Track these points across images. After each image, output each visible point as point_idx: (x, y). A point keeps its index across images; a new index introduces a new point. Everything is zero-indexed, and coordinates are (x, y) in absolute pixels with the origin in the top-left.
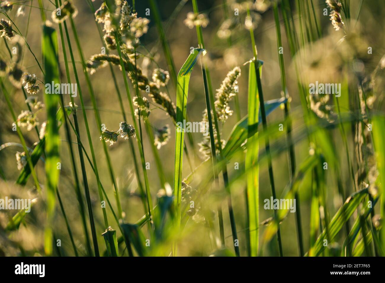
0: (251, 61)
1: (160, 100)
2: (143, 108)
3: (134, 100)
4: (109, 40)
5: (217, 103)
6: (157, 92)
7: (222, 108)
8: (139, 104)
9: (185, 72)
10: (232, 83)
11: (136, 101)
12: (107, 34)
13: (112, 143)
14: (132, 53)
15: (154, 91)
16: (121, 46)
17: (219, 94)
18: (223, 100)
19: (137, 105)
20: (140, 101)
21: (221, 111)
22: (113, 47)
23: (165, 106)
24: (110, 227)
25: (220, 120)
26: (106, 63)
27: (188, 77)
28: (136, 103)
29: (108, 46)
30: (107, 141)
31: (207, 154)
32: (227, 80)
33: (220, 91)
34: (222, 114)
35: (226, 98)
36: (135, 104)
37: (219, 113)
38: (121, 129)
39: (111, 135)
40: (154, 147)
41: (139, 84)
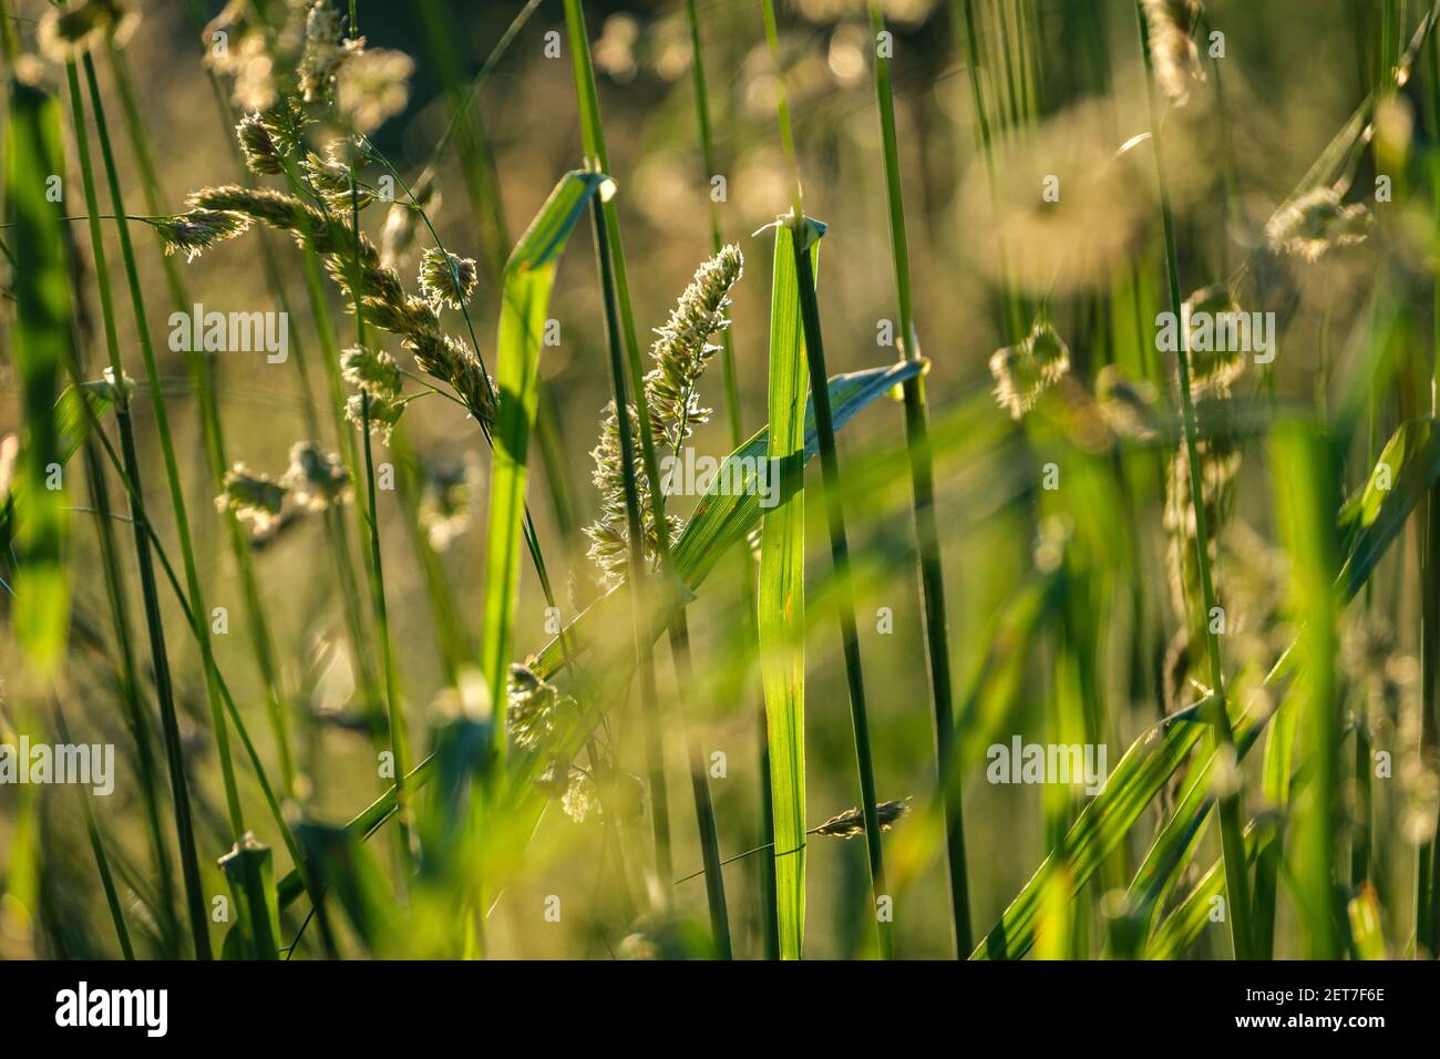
0: (779, 223)
1: (441, 363)
2: (380, 390)
3: (344, 361)
4: (258, 139)
5: (656, 376)
6: (433, 333)
7: (672, 395)
8: (364, 375)
9: (534, 259)
10: (712, 304)
11: (352, 363)
12: (251, 115)
13: (262, 521)
14: (343, 187)
15: (423, 328)
16: (302, 163)
17: (663, 344)
18: (677, 366)
19: (355, 379)
20: (365, 366)
21: (668, 408)
22: (272, 164)
23: (462, 386)
24: (249, 835)
25: (663, 441)
26: (243, 222)
27: (545, 278)
28: (354, 374)
29: (252, 159)
30: (246, 513)
31: (615, 569)
32: (693, 293)
33: (668, 334)
34: (672, 420)
35: (687, 360)
36: (350, 375)
37: (662, 415)
38: (296, 469)
39: (259, 493)
40: (419, 537)
41: (366, 300)
